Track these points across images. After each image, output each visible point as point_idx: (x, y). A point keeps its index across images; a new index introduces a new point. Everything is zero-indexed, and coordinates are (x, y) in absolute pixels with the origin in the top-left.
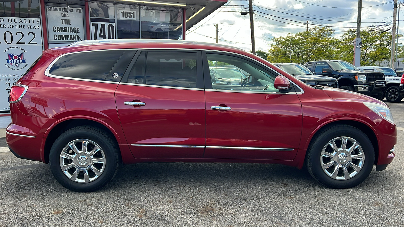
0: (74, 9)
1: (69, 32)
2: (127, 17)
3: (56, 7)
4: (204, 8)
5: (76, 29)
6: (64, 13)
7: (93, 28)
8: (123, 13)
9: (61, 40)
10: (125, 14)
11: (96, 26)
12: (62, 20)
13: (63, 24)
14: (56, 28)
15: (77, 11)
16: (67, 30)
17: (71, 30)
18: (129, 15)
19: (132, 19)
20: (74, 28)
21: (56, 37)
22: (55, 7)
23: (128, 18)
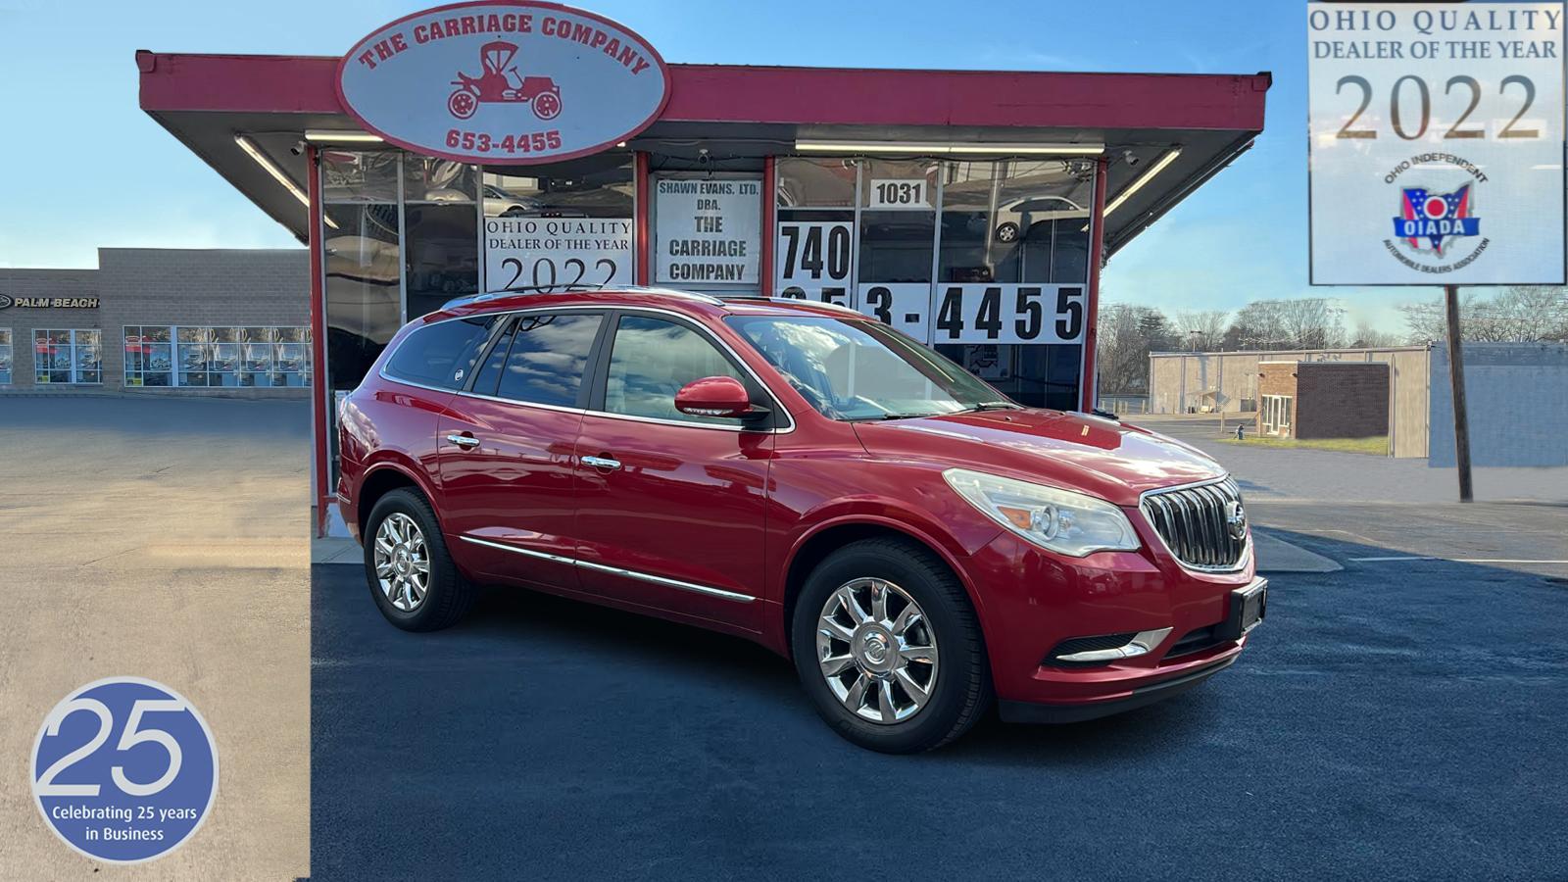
0: (735, 186)
1: (714, 254)
2: (895, 201)
3: (683, 183)
4: (1174, 155)
5: (736, 245)
6: (704, 197)
7: (784, 242)
8: (882, 188)
9: (690, 280)
10: (886, 193)
11: (793, 233)
12: (699, 219)
13: (699, 230)
14: (678, 245)
15: (744, 191)
16: (711, 248)
17: (720, 249)
18: (900, 193)
19: (912, 205)
20: (730, 243)
21: (675, 272)
22: (680, 182)
23: (898, 206)
